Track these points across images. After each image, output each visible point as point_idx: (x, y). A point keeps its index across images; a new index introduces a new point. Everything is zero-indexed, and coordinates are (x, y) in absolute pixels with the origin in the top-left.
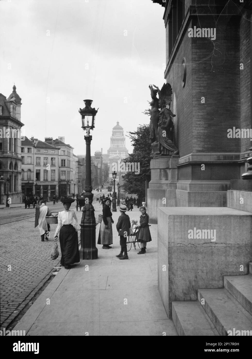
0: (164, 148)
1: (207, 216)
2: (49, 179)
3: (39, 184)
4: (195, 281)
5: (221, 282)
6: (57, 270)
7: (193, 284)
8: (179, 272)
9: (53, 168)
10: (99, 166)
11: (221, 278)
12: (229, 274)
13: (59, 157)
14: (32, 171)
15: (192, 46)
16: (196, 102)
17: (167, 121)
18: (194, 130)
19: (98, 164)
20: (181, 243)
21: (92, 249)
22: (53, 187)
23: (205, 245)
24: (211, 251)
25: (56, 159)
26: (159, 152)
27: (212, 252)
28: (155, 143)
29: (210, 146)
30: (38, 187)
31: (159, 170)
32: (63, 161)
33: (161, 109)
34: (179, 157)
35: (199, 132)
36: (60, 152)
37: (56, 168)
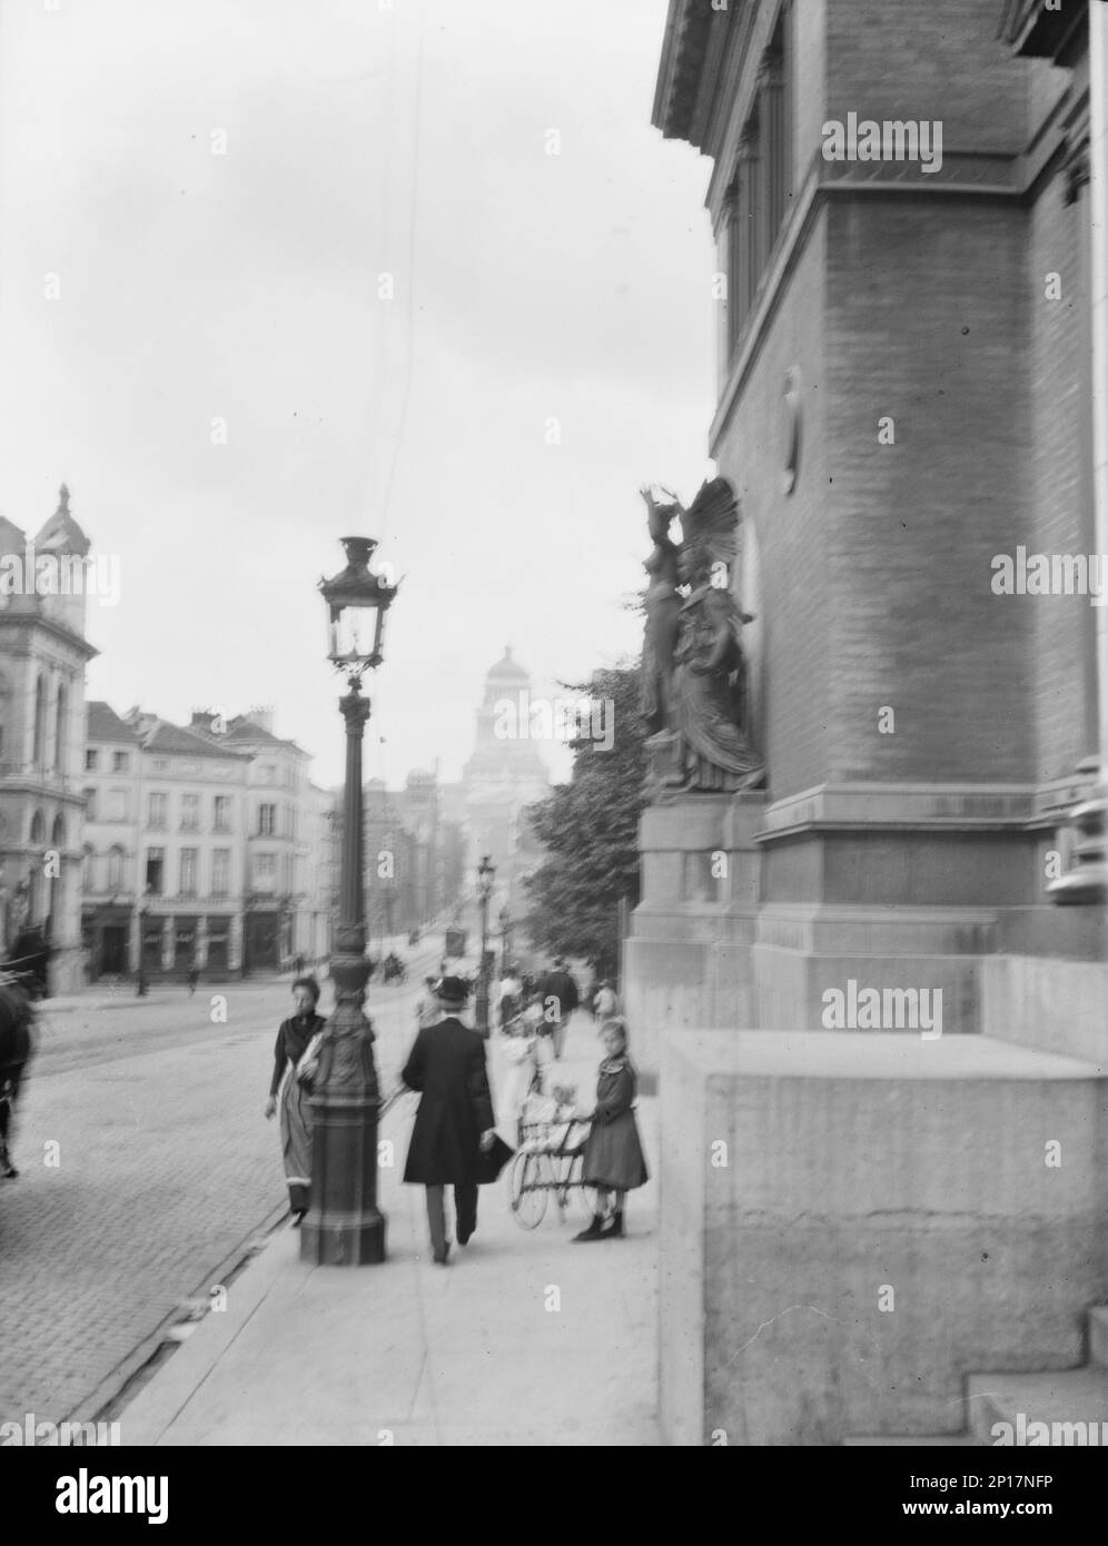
0: (702, 759)
1: (892, 1081)
2: (204, 890)
3: (157, 907)
4: (828, 1395)
5: (954, 1404)
6: (195, 1317)
7: (822, 1410)
8: (755, 1355)
9: (222, 842)
10: (423, 834)
11: (955, 1386)
12: (991, 1365)
13: (251, 793)
14: (129, 850)
15: (828, 319)
16: (844, 561)
17: (719, 638)
18: (832, 684)
19: (418, 826)
20: (763, 1208)
21: (363, 1217)
22: (220, 924)
23: (879, 1222)
24: (906, 1251)
25: (237, 803)
26: (677, 778)
27: (912, 1256)
28: (661, 738)
29: (904, 754)
30: (153, 925)
31: (676, 858)
32: (266, 811)
33: (693, 589)
34: (767, 800)
35: (854, 689)
36: (254, 771)
37: (235, 842)
